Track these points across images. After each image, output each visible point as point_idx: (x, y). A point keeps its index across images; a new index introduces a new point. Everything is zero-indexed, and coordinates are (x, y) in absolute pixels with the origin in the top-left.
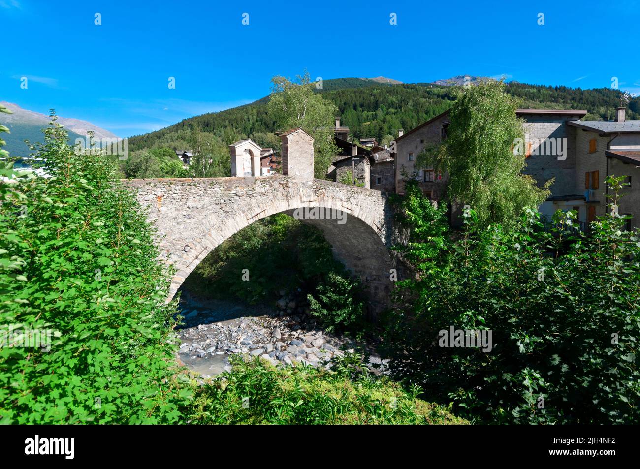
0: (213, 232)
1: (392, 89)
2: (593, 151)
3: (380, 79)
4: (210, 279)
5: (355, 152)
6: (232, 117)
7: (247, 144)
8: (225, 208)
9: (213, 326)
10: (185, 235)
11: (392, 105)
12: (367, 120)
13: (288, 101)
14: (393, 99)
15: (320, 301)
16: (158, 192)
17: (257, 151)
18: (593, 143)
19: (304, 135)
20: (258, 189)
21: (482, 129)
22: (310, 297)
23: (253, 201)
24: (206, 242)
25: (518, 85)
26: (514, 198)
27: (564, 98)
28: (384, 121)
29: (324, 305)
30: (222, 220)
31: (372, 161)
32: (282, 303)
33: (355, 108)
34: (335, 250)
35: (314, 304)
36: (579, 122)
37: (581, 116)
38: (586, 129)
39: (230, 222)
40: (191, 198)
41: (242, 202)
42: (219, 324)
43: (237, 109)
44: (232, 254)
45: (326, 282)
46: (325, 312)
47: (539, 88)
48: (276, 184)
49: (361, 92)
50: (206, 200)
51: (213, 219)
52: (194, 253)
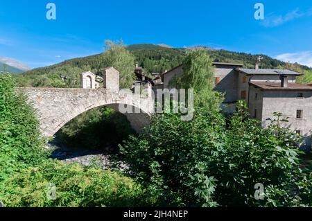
0: (67, 114)
1: (167, 50)
2: (244, 82)
3: (162, 45)
4: (73, 138)
5: (144, 79)
6: (90, 60)
7: (89, 73)
8: (74, 102)
9: (73, 159)
10: (52, 115)
11: (167, 58)
12: (155, 64)
13: (112, 53)
14: (167, 55)
15: (124, 147)
16: (39, 94)
17: (93, 77)
18: (244, 78)
19: (114, 70)
20: (91, 94)
21: (196, 70)
22: (119, 145)
23: (88, 100)
24: (64, 118)
25: (224, 51)
26: (209, 101)
27: (244, 58)
28: (163, 65)
29: (126, 149)
30: (72, 109)
31: (153, 84)
32: (107, 149)
33: (150, 58)
34: (131, 124)
35: (121, 148)
36: (240, 69)
37: (241, 66)
38: (242, 72)
39: (76, 109)
40: (56, 98)
41: (83, 100)
42: (77, 158)
43: (93, 56)
44: (83, 125)
45: (127, 139)
46: (127, 152)
47: (233, 53)
48: (100, 92)
49: (153, 51)
50: (64, 99)
51: (68, 108)
52: (58, 123)
